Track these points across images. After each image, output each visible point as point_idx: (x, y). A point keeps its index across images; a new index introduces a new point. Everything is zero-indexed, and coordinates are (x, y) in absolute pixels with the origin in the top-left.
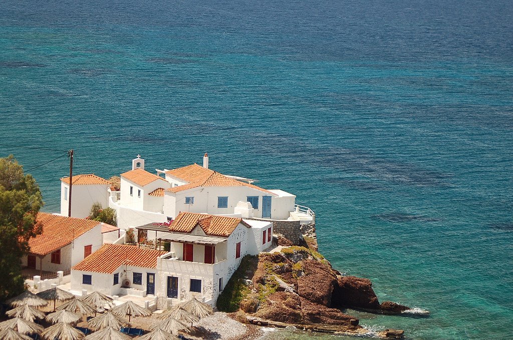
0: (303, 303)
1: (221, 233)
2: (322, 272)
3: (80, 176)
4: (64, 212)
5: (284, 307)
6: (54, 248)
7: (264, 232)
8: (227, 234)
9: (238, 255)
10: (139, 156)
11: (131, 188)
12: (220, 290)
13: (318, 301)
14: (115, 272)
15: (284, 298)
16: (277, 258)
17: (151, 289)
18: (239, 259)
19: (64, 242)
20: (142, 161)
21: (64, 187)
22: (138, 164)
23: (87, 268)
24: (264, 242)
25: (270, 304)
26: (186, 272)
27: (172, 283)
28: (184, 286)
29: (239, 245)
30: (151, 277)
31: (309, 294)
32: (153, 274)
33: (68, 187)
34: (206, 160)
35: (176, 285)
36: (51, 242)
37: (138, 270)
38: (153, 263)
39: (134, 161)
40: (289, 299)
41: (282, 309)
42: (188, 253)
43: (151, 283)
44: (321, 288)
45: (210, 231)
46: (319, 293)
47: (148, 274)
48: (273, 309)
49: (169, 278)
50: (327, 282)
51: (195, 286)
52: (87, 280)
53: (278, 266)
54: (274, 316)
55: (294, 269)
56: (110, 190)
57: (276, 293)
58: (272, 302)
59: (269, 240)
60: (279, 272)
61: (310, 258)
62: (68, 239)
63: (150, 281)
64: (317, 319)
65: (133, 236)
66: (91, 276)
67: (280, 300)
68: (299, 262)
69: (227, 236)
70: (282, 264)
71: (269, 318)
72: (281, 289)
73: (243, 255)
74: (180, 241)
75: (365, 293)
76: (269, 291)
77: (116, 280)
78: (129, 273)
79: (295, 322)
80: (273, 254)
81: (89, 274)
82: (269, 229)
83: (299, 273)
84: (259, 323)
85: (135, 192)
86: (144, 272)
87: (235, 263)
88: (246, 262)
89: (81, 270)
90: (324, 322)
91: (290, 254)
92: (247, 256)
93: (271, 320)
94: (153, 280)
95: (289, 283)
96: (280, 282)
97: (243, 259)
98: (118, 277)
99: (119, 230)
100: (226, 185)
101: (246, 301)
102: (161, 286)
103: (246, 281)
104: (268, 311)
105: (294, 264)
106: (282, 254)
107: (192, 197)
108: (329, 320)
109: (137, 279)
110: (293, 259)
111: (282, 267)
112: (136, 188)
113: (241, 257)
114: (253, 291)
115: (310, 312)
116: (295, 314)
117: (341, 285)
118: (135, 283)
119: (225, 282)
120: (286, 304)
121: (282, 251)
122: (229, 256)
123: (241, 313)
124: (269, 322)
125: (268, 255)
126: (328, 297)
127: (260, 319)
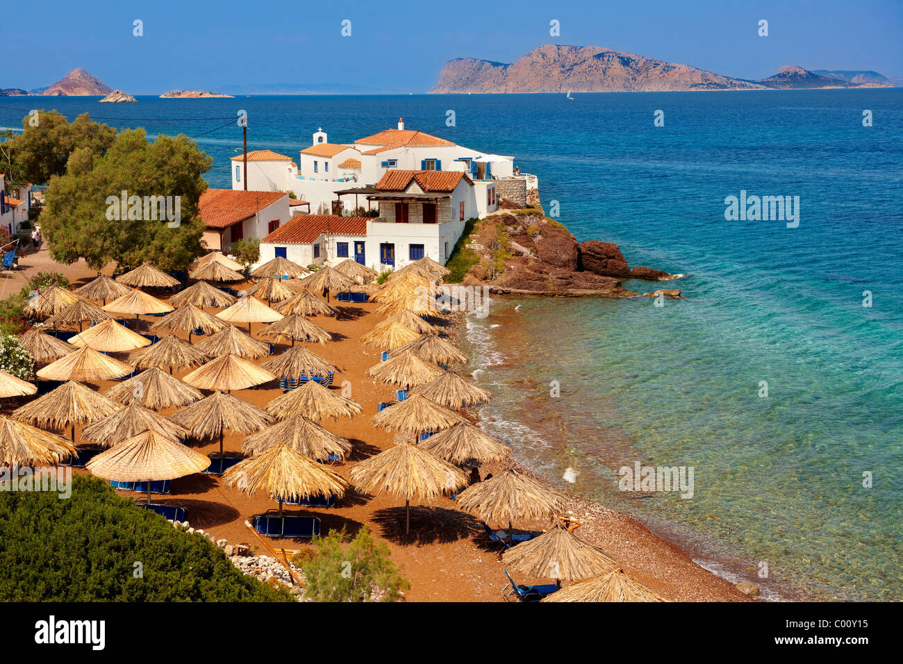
0: (548, 267)
1: (443, 188)
2: (560, 235)
3: (255, 152)
4: (239, 187)
5: (528, 271)
6: (238, 219)
7: (490, 191)
8: (450, 189)
9: (462, 219)
10: (320, 129)
11: (316, 163)
12: (446, 258)
13: (565, 265)
14: (316, 242)
15: (525, 262)
16: (508, 220)
17: (360, 259)
18: (463, 224)
19: (247, 215)
20: (325, 136)
21: (236, 164)
22: (320, 139)
23: (278, 240)
24: (489, 204)
25: (510, 269)
26: (403, 235)
27: (387, 251)
28: (402, 256)
29: (462, 204)
30: (359, 246)
31: (553, 259)
32: (362, 243)
33: (242, 164)
35: (392, 254)
36: (231, 215)
37: (342, 239)
38: (362, 230)
39: (316, 136)
40: (531, 263)
41: (526, 273)
42: (402, 215)
43: (361, 254)
44: (565, 252)
45: (428, 187)
46: (564, 257)
47: (357, 243)
48: (514, 275)
49: (383, 246)
50: (568, 246)
51: (416, 251)
52: (281, 252)
53: (511, 228)
54: (517, 282)
55: (530, 231)
56: (290, 166)
57: (513, 258)
58: (512, 267)
59: (493, 203)
60: (513, 236)
61: (544, 221)
62: (250, 212)
63: (359, 252)
64: (569, 283)
65: (326, 211)
66: (285, 248)
67: (520, 265)
68: (532, 223)
69: (451, 192)
70: (515, 226)
71: (511, 285)
72: (519, 254)
73: (467, 218)
74: (394, 198)
75: (613, 257)
76: (505, 256)
77: (317, 251)
78: (331, 243)
79: (544, 287)
80: (502, 215)
81: (282, 246)
82: (493, 189)
83: (534, 236)
84: (500, 292)
85: (321, 166)
86: (350, 241)
87: (460, 227)
88: (470, 226)
89: (271, 242)
90: (578, 287)
91: (522, 215)
92: (472, 219)
93: (514, 288)
94: (363, 251)
95: (527, 246)
96: (516, 246)
97: (467, 224)
98: (318, 248)
99: (309, 204)
100: (433, 144)
101: (481, 269)
102: (373, 258)
103: (475, 245)
104: (509, 278)
105: (528, 226)
106: (514, 215)
107: (396, 160)
108: (584, 284)
109: (342, 250)
110: (527, 219)
111: (515, 229)
112: (321, 161)
113: (466, 220)
114: (486, 257)
115: (560, 276)
116: (543, 279)
117: (583, 250)
118: (339, 255)
119: (451, 249)
120: (530, 269)
121: (512, 212)
122: (454, 219)
123: (475, 281)
124: (512, 290)
125: (496, 216)
126: (574, 261)
127: (500, 288)
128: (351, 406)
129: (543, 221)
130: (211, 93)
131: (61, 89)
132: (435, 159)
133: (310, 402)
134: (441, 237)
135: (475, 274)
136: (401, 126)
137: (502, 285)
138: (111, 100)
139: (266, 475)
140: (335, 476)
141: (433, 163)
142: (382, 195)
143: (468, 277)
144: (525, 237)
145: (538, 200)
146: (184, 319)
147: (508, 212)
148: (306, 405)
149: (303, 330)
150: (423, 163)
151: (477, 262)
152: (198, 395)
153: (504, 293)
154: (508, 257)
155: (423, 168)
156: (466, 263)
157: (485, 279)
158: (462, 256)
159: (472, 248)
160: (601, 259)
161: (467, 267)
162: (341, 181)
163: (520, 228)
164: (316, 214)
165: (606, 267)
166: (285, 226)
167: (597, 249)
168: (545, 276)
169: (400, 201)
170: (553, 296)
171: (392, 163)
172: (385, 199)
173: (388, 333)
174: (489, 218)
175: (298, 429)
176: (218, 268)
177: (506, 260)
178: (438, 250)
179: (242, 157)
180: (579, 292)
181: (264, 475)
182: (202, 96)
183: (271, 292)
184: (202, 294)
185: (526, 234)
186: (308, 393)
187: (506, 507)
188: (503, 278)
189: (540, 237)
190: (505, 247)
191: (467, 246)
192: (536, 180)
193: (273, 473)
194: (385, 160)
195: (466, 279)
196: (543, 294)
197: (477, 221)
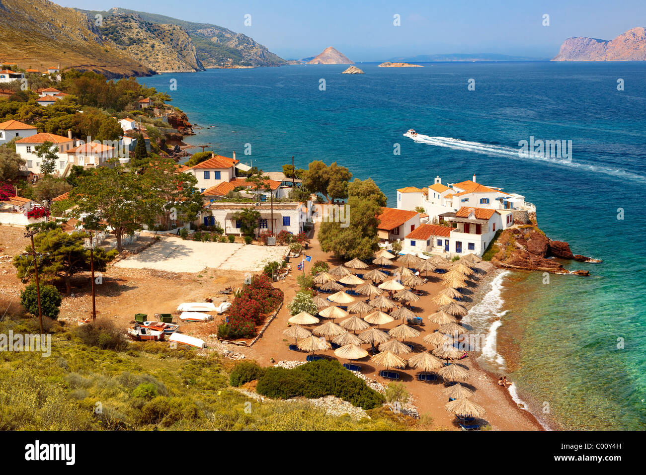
0: (530, 255)
1: (485, 218)
2: (541, 238)
3: (407, 188)
5: (520, 258)
6: (396, 226)
7: (508, 217)
8: (488, 218)
9: (494, 230)
10: (438, 176)
11: (435, 194)
12: (485, 248)
13: (539, 254)
14: (429, 239)
15: (520, 253)
16: (515, 231)
17: (447, 249)
18: (495, 232)
19: (401, 223)
20: (440, 179)
21: (399, 194)
22: (438, 181)
23: (412, 237)
24: (508, 222)
25: (512, 256)
26: (466, 238)
27: (459, 244)
28: (465, 246)
29: (494, 224)
30: (447, 242)
31: (534, 251)
32: (448, 241)
33: (401, 194)
34: (474, 178)
35: (461, 246)
36: (394, 224)
37: (440, 238)
38: (448, 235)
39: (436, 180)
40: (523, 254)
42: (467, 229)
44: (541, 247)
45: (478, 217)
46: (540, 250)
47: (446, 240)
48: (514, 259)
49: (457, 242)
50: (543, 244)
51: (471, 246)
52: (413, 243)
53: (516, 236)
54: (515, 263)
55: (525, 237)
56: (423, 195)
57: (515, 250)
58: (514, 255)
59: (511, 221)
60: (517, 239)
61: (534, 231)
63: (447, 244)
64: (539, 264)
65: (436, 220)
67: (518, 254)
68: (528, 233)
69: (488, 220)
70: (519, 234)
71: (512, 264)
72: (518, 248)
74: (462, 222)
75: (565, 250)
76: (512, 249)
77: (428, 244)
78: (435, 239)
79: (527, 266)
80: (513, 229)
81: (414, 240)
82: (511, 216)
83: (528, 239)
84: (506, 267)
86: (443, 239)
87: (493, 234)
88: (498, 233)
89: (409, 238)
90: (543, 266)
91: (522, 229)
92: (499, 230)
94: (448, 244)
95: (523, 245)
96: (518, 244)
97: (497, 232)
98: (429, 242)
99: (429, 216)
100: (486, 191)
101: (499, 255)
102: (453, 247)
103: (498, 244)
104: (511, 260)
105: (525, 234)
106: (519, 229)
108: (546, 265)
109: (440, 243)
110: (524, 231)
111: (518, 236)
112: (437, 194)
113: (496, 230)
114: (503, 249)
115: (535, 261)
116: (526, 262)
117: (551, 246)
118: (438, 245)
119: (487, 245)
120: (521, 256)
121: (518, 227)
122: (489, 231)
123: (497, 261)
124: (512, 266)
125: (510, 229)
126: (544, 252)
127: (507, 265)
131: (320, 60)
132: (487, 198)
133: (403, 332)
134: (483, 240)
135: (497, 257)
137: (508, 263)
138: (349, 72)
139: (383, 359)
141: (485, 200)
142: (458, 220)
143: (494, 259)
144: (523, 240)
145: (535, 218)
146: (367, 290)
147: (516, 226)
148: (401, 333)
150: (481, 200)
151: (498, 252)
152: (368, 326)
153: (508, 267)
155: (481, 203)
156: (493, 252)
157: (501, 260)
158: (493, 249)
160: (560, 250)
161: (493, 254)
163: (521, 235)
164: (431, 222)
165: (562, 254)
166: (416, 230)
167: (557, 246)
168: (528, 261)
169: (465, 223)
170: (531, 270)
171: (467, 200)
174: (507, 230)
175: (395, 344)
176: (384, 259)
177: (511, 251)
178: (480, 246)
180: (543, 268)
182: (404, 66)
183: (402, 272)
184: (375, 275)
185: (523, 238)
188: (509, 260)
189: (530, 240)
190: (512, 245)
191: (495, 243)
192: (535, 208)
194: (463, 199)
195: (492, 259)
196: (526, 269)
197: (502, 230)
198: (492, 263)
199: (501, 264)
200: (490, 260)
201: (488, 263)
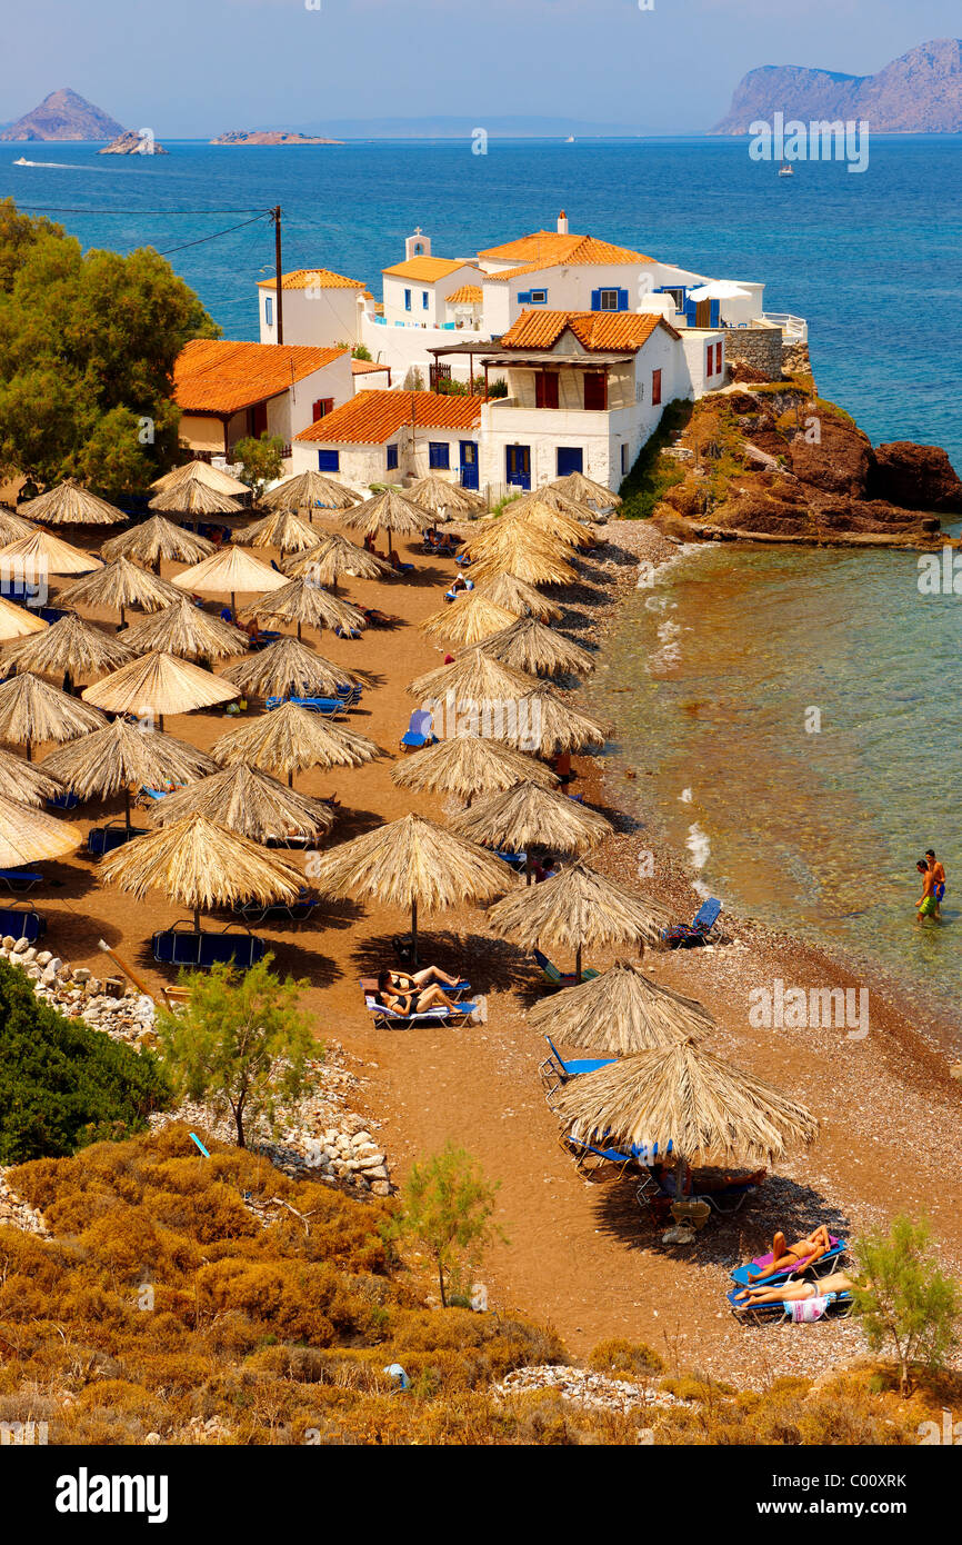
0: (808, 491)
1: (620, 344)
2: (839, 430)
3: (297, 272)
4: (268, 336)
5: (770, 499)
6: (256, 397)
7: (710, 349)
8: (634, 346)
9: (656, 401)
10: (418, 230)
11: (408, 293)
12: (623, 473)
13: (841, 487)
14: (391, 441)
15: (768, 482)
16: (741, 403)
17: (470, 477)
18: (659, 409)
19: (276, 388)
20: (426, 241)
21: (266, 295)
22: (418, 249)
23: (327, 436)
24: (710, 373)
25: (738, 495)
26: (546, 431)
27: (518, 461)
28: (543, 467)
29: (657, 375)
30: (468, 449)
31: (818, 476)
32: (473, 445)
33: (274, 296)
34: (562, 222)
35: (526, 465)
36: (245, 389)
37: (439, 436)
38: (469, 416)
39: (409, 242)
40: (778, 484)
41: (766, 503)
42: (547, 395)
43: (470, 465)
44: (844, 462)
45: (593, 342)
46: (841, 473)
47: (463, 444)
48: (744, 505)
49: (509, 449)
50: (854, 451)
51: (570, 460)
52: (329, 461)
53: (745, 419)
54: (752, 520)
55: (782, 425)
56: (362, 299)
57: (746, 474)
58: (742, 490)
59: (719, 370)
60: (750, 432)
62: (281, 383)
63: (469, 459)
64: (845, 523)
65: (419, 383)
66: (336, 453)
67: (758, 487)
68: (787, 410)
69: (635, 352)
70: (754, 415)
71: (738, 525)
72: (758, 466)
73: (667, 397)
74: (530, 364)
75: (937, 473)
76: (732, 470)
77: (392, 462)
78: (420, 441)
80: (732, 395)
81: (332, 448)
82: (719, 345)
83: (790, 433)
84: (717, 536)
85: (417, 298)
86: (453, 439)
87: (651, 416)
88: (676, 416)
89: (313, 439)
90: (860, 529)
92: (676, 401)
93: (743, 529)
94: (475, 457)
95: (773, 453)
96: (754, 451)
97: (667, 410)
98: (396, 452)
99: (388, 370)
100: (614, 261)
101: (684, 492)
102: (492, 469)
103: (679, 451)
104: (734, 510)
105: (779, 416)
106: (753, 394)
107: (545, 291)
108: (872, 523)
109: (439, 457)
110: (778, 403)
111: (754, 420)
112: (418, 291)
113: (664, 401)
114: (696, 471)
115: (829, 508)
116: (796, 515)
117: (881, 460)
118: (433, 465)
119: (633, 455)
120: (773, 494)
121: (751, 389)
122: (640, 399)
123: (675, 517)
124: (739, 532)
125: (721, 396)
126: (861, 480)
127: (717, 528)
128: (355, 747)
129: (809, 405)
130: (302, 136)
131: (32, 127)
132: (618, 289)
133: (284, 740)
134: (614, 435)
135: (674, 502)
136: (562, 225)
137: (721, 524)
139: (165, 864)
140: (285, 869)
141: (614, 295)
142: (512, 357)
143: (662, 508)
144: (772, 436)
145: (807, 365)
146: (110, 586)
147: (743, 388)
148: (277, 745)
149: (314, 609)
150: (595, 295)
151: (677, 482)
153: (725, 538)
154: (737, 472)
155: (595, 306)
156: (660, 484)
157: (692, 511)
158: (658, 471)
159: (672, 454)
160: (914, 478)
161: (659, 492)
162: (449, 326)
163: (763, 418)
164: (402, 389)
166: (339, 411)
167: (907, 458)
168: (800, 508)
169: (541, 369)
170: (814, 544)
171: (539, 296)
172: (514, 364)
173: (463, 614)
174: (707, 400)
175: (239, 787)
176: (197, 491)
177: (732, 477)
178: (607, 459)
179: (273, 282)
180: (862, 538)
181: (162, 864)
182: (285, 142)
183: (282, 535)
184: (157, 540)
185: (774, 429)
186: (282, 723)
187: (563, 928)
188: (724, 512)
190: (732, 455)
191: (663, 451)
192: (805, 327)
193: (177, 862)
194: (526, 290)
195: (658, 512)
196: (794, 541)
197: (688, 404)
198: (658, 523)
199: (694, 525)
200: (647, 513)
201: (639, 524)
